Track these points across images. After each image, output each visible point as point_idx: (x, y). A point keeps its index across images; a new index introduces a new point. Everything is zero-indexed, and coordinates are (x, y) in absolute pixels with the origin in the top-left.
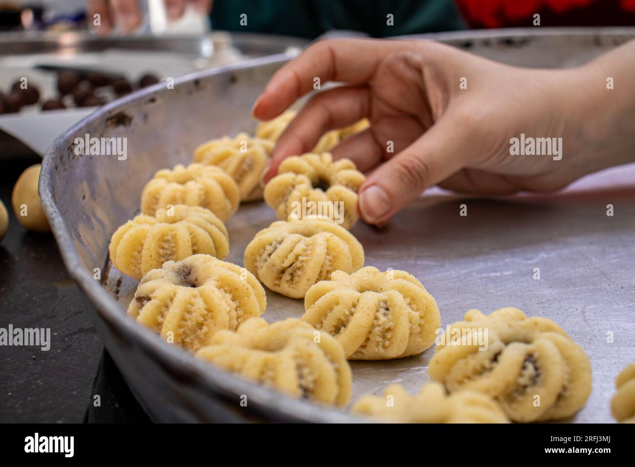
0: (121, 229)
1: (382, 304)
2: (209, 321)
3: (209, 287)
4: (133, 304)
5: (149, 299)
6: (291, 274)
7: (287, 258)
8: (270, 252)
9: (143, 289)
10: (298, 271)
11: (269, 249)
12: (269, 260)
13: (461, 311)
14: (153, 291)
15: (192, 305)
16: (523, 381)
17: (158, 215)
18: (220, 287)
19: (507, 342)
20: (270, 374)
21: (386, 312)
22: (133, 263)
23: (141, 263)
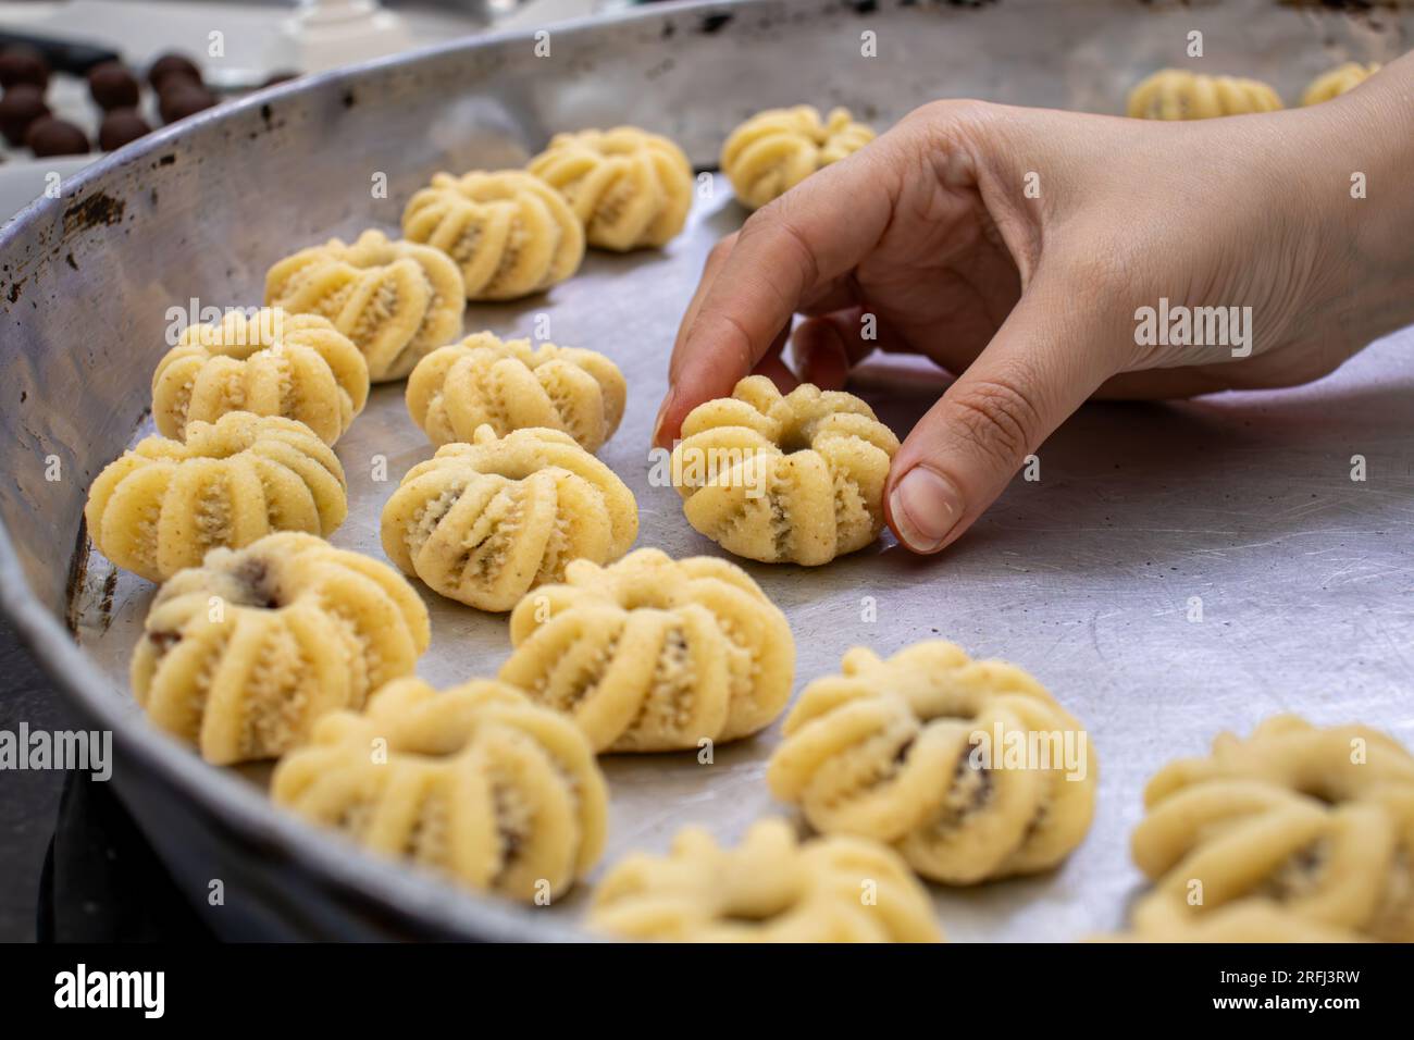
0: (110, 470)
1: (673, 636)
2: (309, 683)
3: (305, 608)
4: (143, 647)
5: (177, 638)
6: (484, 561)
7: (472, 528)
8: (436, 516)
9: (162, 614)
10: (496, 556)
11: (434, 508)
12: (434, 534)
13: (843, 630)
14: (185, 620)
15: (271, 648)
16: (957, 800)
17: (189, 437)
18: (328, 607)
19: (927, 718)
20: (436, 807)
21: (682, 652)
22: (138, 545)
23: (156, 547)
